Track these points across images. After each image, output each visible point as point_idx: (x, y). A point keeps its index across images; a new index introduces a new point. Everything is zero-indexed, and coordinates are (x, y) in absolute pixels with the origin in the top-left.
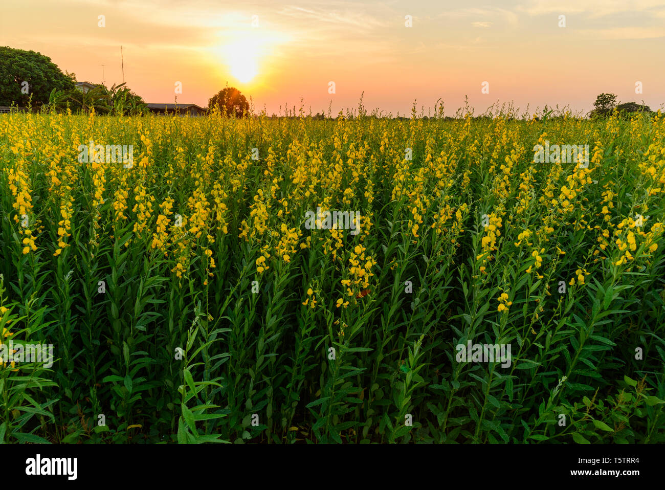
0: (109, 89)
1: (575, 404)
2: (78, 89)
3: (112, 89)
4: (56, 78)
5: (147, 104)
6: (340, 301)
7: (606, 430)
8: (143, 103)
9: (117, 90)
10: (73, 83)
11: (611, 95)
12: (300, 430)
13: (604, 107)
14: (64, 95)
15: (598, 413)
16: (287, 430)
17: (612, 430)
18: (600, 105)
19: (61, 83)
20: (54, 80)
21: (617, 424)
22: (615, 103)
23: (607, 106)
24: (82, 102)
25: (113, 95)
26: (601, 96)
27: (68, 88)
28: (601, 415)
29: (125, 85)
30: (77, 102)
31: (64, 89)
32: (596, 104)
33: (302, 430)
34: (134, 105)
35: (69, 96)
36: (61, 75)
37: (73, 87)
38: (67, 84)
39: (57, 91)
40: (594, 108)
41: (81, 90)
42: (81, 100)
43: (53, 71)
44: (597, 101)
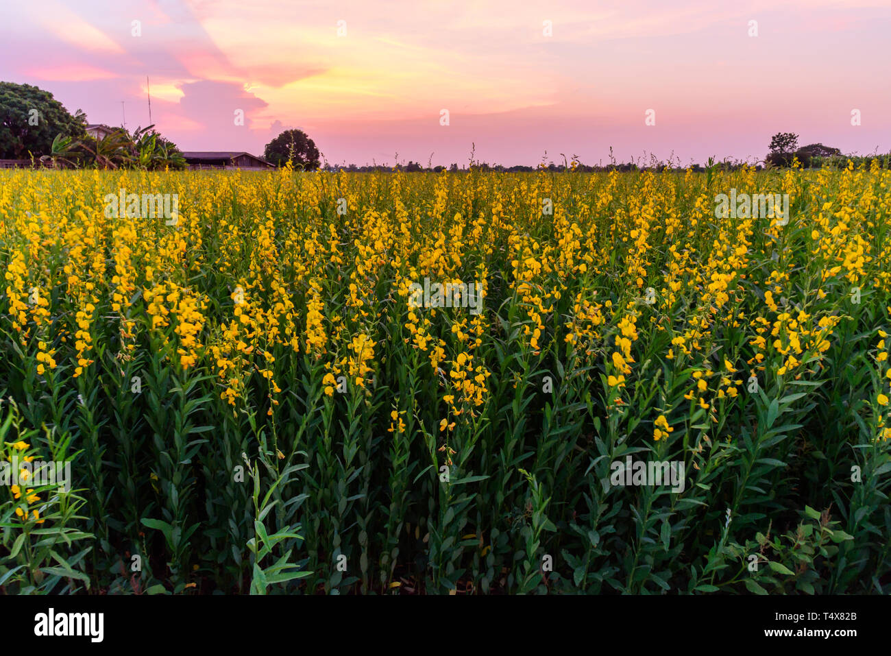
0: (132, 134)
1: (747, 542)
2: (90, 135)
3: (136, 133)
4: (60, 120)
5: (183, 153)
6: (444, 422)
7: (786, 573)
8: (177, 151)
9: (142, 135)
10: (83, 127)
11: (790, 135)
12: (404, 585)
13: (782, 149)
14: (72, 143)
15: (775, 553)
16: (387, 586)
17: (793, 573)
18: (778, 148)
19: (67, 127)
20: (58, 123)
21: (799, 566)
22: (796, 145)
23: (786, 149)
24: (95, 151)
25: (137, 141)
26: (778, 136)
27: (77, 134)
28: (779, 555)
29: (152, 129)
30: (89, 152)
31: (72, 135)
32: (772, 147)
33: (407, 585)
34: (166, 155)
35: (79, 143)
36: (67, 116)
37: (83, 133)
38: (76, 127)
39: (62, 137)
40: (770, 151)
41: (94, 136)
42: (94, 148)
43: (56, 111)
44: (773, 143)
